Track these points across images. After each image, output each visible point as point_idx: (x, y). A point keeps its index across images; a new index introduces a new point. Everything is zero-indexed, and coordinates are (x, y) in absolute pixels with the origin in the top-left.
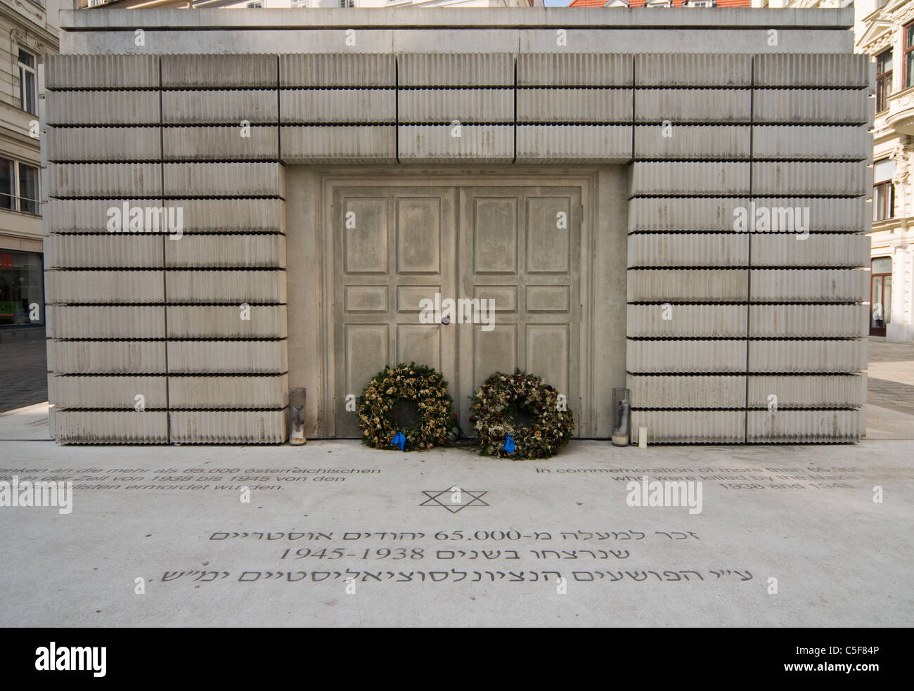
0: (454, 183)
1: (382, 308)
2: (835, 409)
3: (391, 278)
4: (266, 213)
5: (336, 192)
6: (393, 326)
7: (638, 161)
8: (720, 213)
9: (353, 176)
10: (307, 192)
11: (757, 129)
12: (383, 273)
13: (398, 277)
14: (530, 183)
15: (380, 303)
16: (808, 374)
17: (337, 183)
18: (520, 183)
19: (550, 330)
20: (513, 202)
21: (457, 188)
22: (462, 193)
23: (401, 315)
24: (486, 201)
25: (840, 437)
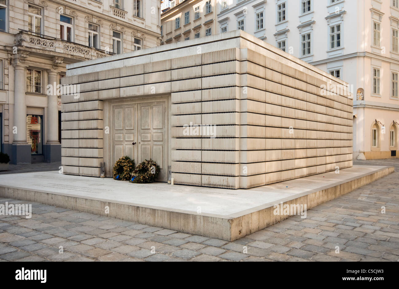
0: (137, 102)
1: (122, 140)
2: (228, 176)
3: (124, 131)
4: (96, 114)
5: (113, 107)
6: (124, 145)
7: (172, 92)
8: (194, 108)
9: (116, 102)
10: (107, 107)
11: (203, 78)
12: (122, 130)
13: (125, 131)
14: (153, 101)
15: (121, 138)
16: (219, 163)
17: (113, 105)
18: (151, 101)
19: (159, 147)
20: (149, 107)
21: (138, 104)
22: (139, 105)
23: (126, 142)
24: (143, 107)
25: (229, 186)
